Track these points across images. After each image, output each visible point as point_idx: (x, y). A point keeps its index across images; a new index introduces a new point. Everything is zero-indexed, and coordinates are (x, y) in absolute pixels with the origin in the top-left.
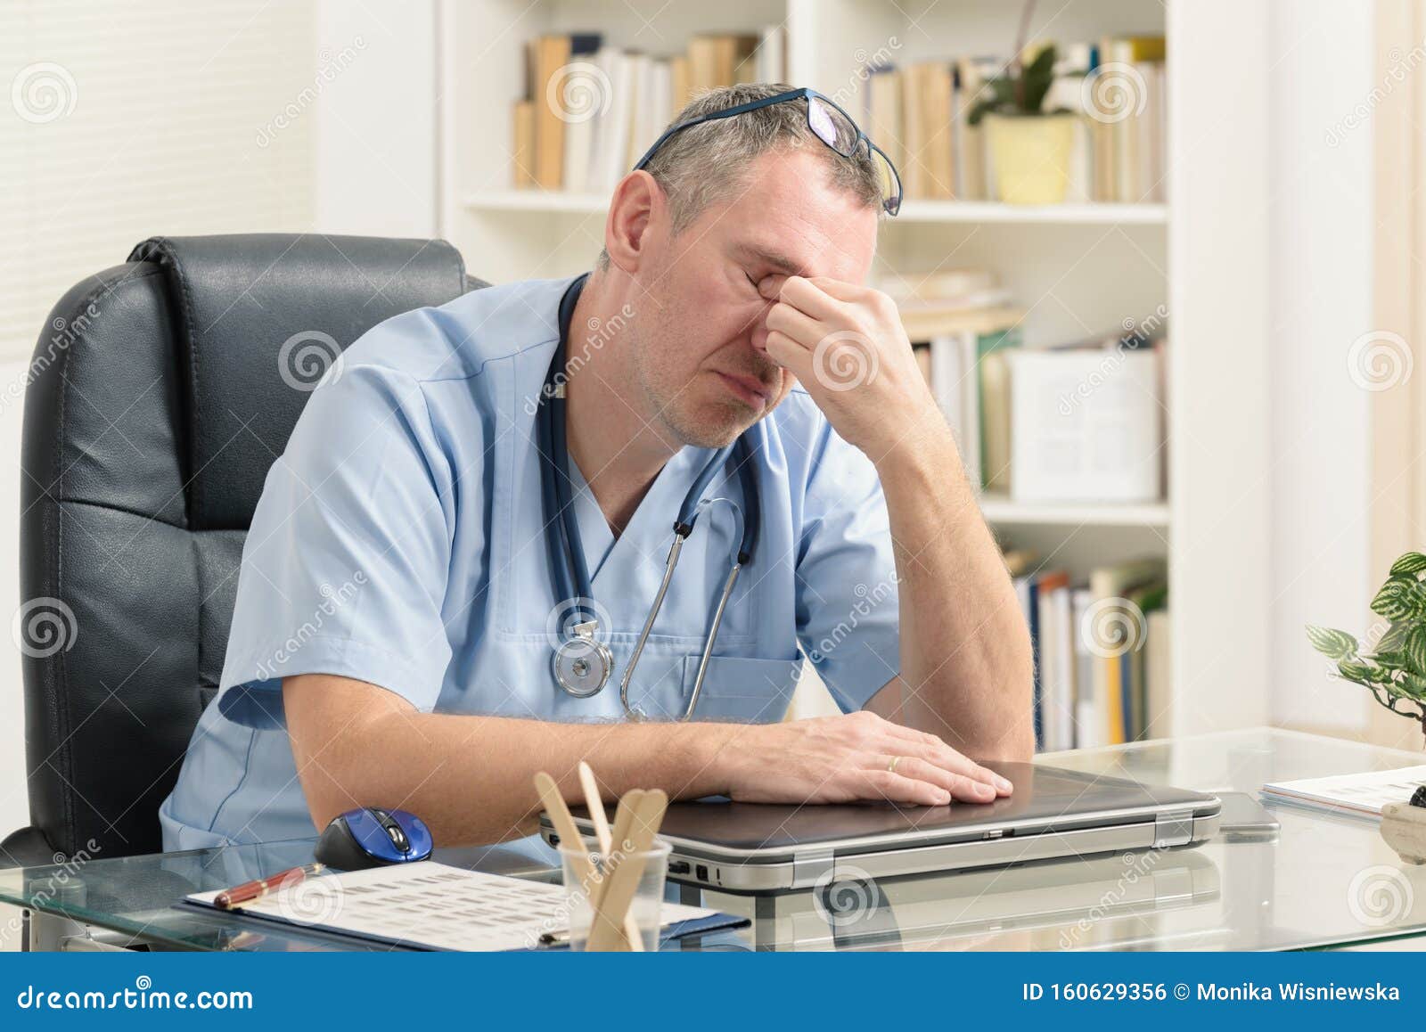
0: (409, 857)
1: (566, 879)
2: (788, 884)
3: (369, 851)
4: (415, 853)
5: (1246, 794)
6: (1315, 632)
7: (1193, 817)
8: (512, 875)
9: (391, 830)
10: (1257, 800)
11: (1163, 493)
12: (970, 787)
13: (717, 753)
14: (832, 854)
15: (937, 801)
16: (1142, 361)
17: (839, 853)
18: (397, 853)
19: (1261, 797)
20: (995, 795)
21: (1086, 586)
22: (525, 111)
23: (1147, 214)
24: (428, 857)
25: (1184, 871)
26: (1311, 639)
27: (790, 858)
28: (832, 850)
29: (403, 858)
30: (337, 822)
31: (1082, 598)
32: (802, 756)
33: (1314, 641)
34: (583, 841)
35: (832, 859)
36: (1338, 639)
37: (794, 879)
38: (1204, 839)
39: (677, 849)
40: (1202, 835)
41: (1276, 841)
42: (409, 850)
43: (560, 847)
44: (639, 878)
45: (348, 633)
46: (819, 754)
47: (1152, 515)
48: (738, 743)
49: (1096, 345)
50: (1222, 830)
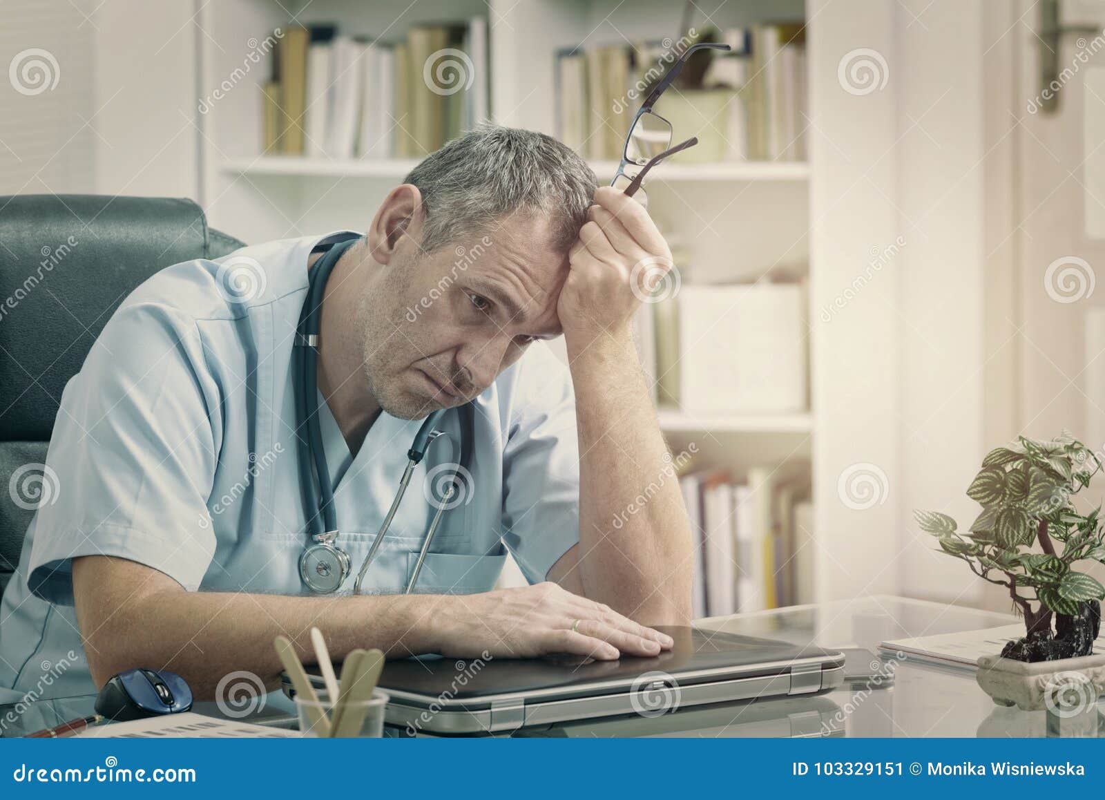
0: (173, 709)
1: (302, 726)
2: (485, 728)
3: (140, 704)
4: (178, 706)
5: (867, 650)
6: (921, 514)
7: (822, 669)
8: (260, 723)
9: (158, 687)
10: (876, 655)
11: (808, 404)
12: (639, 644)
13: (430, 620)
14: (523, 703)
15: (607, 657)
16: (789, 294)
17: (528, 702)
18: (164, 706)
19: (879, 653)
20: (659, 649)
21: (744, 482)
22: (273, 91)
23: (793, 171)
24: (189, 709)
25: (815, 714)
26: (917, 520)
27: (488, 706)
28: (523, 699)
29: (169, 710)
30: (114, 681)
31: (741, 493)
32: (501, 621)
33: (921, 523)
34: (314, 693)
35: (523, 706)
36: (940, 520)
37: (491, 723)
38: (831, 687)
39: (393, 700)
40: (830, 683)
41: (891, 689)
42: (173, 703)
43: (296, 699)
44: (361, 723)
45: (130, 522)
46: (513, 618)
47: (798, 423)
48: (448, 611)
49: (750, 281)
50: (847, 679)
